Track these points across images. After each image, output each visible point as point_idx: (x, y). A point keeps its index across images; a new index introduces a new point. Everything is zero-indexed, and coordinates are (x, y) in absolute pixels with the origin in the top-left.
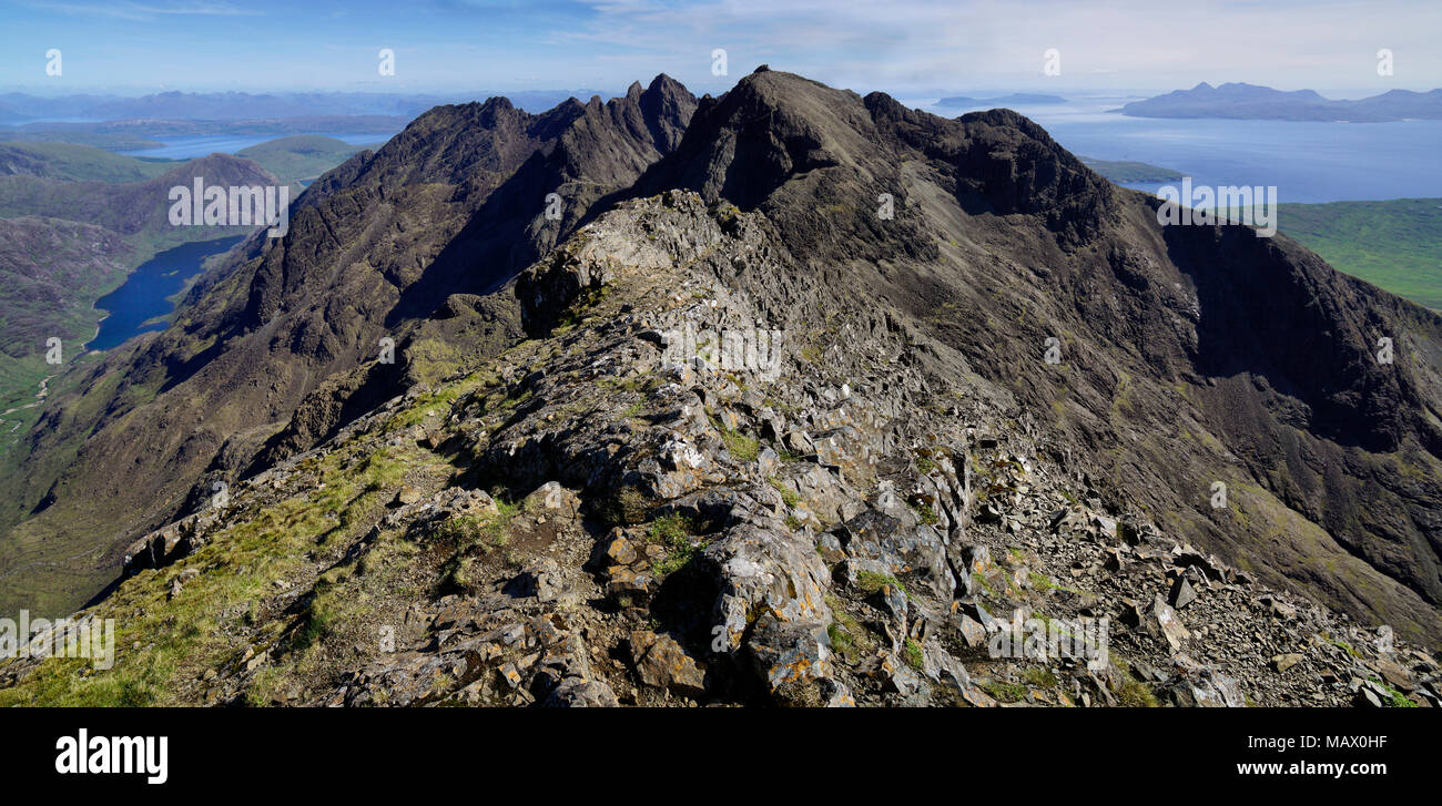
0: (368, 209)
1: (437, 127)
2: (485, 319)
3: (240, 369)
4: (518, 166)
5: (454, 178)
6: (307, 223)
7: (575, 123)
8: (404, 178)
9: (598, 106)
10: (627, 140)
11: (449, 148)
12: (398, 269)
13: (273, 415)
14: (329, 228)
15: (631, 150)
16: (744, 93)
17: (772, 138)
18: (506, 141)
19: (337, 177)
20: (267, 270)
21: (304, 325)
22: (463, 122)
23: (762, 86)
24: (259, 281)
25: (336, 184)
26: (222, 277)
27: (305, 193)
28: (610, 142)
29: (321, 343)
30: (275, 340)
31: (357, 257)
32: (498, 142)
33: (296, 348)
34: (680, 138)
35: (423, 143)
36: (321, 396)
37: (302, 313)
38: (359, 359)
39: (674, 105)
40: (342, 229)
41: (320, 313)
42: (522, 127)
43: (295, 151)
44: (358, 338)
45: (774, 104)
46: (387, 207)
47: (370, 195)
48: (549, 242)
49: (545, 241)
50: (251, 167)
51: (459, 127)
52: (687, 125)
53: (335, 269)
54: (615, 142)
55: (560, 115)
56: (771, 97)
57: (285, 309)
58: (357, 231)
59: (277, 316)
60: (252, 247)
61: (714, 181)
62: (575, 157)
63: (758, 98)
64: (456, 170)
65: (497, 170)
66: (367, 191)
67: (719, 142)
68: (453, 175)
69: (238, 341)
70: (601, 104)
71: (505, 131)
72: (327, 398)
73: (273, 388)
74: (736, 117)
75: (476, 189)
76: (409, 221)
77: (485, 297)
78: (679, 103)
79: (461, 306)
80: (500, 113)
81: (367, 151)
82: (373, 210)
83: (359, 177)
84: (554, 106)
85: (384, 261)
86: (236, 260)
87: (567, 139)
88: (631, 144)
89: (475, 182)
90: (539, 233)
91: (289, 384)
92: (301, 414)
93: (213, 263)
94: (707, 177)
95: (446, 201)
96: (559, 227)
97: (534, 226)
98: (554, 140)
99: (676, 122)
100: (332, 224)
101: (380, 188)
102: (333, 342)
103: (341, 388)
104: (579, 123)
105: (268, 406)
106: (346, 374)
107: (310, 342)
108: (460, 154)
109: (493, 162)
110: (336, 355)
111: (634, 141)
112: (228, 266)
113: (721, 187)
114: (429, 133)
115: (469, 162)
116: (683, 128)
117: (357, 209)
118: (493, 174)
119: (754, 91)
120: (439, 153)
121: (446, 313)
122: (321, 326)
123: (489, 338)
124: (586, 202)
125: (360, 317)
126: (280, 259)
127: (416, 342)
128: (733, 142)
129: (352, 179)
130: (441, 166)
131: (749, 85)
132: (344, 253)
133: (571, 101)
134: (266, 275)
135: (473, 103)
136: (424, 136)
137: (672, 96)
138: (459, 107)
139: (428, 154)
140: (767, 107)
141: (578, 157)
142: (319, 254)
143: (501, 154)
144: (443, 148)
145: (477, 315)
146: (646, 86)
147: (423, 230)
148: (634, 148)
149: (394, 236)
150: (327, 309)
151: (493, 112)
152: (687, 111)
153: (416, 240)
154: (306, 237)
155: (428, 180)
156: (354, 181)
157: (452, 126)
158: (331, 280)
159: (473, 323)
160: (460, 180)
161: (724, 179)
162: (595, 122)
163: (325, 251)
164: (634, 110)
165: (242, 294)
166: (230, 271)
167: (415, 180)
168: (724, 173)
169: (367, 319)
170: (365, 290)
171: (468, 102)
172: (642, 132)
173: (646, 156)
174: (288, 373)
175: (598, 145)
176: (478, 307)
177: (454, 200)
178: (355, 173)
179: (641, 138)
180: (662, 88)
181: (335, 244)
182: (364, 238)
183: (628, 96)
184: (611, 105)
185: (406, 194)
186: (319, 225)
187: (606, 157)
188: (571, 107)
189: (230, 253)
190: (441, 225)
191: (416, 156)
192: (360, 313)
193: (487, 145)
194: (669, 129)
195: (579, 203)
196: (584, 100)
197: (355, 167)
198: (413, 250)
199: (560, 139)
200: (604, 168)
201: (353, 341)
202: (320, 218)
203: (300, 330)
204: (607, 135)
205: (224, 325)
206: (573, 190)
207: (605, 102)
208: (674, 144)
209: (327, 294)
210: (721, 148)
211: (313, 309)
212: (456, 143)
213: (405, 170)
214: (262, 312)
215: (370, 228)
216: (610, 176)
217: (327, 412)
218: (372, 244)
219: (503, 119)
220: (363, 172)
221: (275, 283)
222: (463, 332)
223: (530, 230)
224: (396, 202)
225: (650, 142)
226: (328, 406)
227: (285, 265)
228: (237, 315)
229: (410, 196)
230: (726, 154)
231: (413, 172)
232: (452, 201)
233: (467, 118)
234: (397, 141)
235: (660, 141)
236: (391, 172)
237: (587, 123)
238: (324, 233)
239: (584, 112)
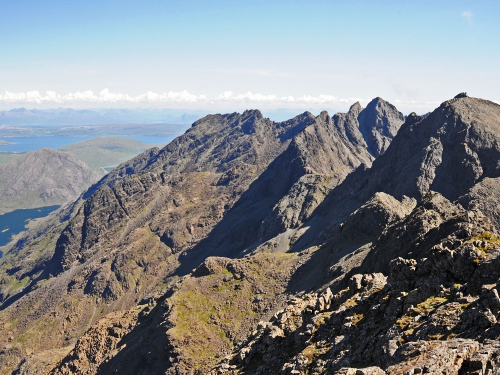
0: (151, 189)
1: (209, 132)
2: (235, 277)
3: (44, 303)
4: (270, 161)
5: (220, 168)
6: (103, 198)
7: (306, 129)
8: (182, 168)
9: (325, 118)
10: (345, 144)
11: (218, 147)
12: (171, 234)
13: (67, 339)
14: (120, 202)
15: (347, 151)
16: (445, 111)
17: (467, 148)
18: (263, 143)
19: (131, 166)
20: (71, 232)
21: (95, 273)
22: (229, 129)
23: (459, 107)
24: (63, 240)
25: (130, 171)
26: (39, 234)
27: (106, 176)
28: (332, 144)
29: (107, 287)
30: (72, 283)
31: (140, 225)
32: (256, 143)
33: (89, 290)
34: (387, 144)
35: (198, 143)
36: (98, 330)
37: (94, 264)
38: (136, 301)
39: (385, 120)
40: (130, 203)
41: (108, 264)
42: (275, 133)
43: (103, 148)
44: (137, 284)
45: (469, 122)
46: (167, 188)
47: (154, 180)
48: (293, 217)
49: (290, 217)
50: (68, 158)
51: (226, 132)
52: (394, 135)
53: (123, 233)
54: (336, 145)
55: (297, 123)
56: (467, 118)
57: (82, 261)
58: (141, 205)
59: (75, 266)
60: (64, 214)
61: (426, 177)
62: (303, 153)
63: (456, 117)
64: (222, 162)
65: (254, 163)
66: (152, 176)
67: (429, 148)
68: (220, 166)
69: (43, 283)
70: (328, 117)
71: (262, 135)
72: (103, 333)
73: (68, 319)
74: (442, 130)
75: (237, 176)
76: (183, 199)
77: (236, 260)
78: (390, 119)
79: (215, 267)
80: (258, 123)
81: (155, 148)
82: (156, 190)
83: (147, 166)
84: (292, 116)
85: (161, 227)
86: (50, 224)
87: (299, 140)
88: (348, 146)
89: (236, 171)
90: (285, 211)
91: (80, 316)
92: (82, 343)
93: (34, 224)
94: (420, 173)
95: (213, 185)
96: (301, 206)
97: (281, 206)
98: (290, 141)
99: (386, 133)
100: (123, 199)
101: (162, 175)
102: (116, 286)
103: (115, 326)
104: (310, 129)
105: (63, 332)
106: (120, 314)
107: (100, 286)
108: (227, 151)
109: (252, 157)
110: (118, 297)
111: (350, 143)
112: (45, 226)
113: (431, 181)
114: (203, 136)
115: (232, 157)
116: (391, 136)
117: (143, 189)
118: (250, 166)
119: (453, 111)
120: (210, 150)
121: (204, 271)
122: (109, 275)
123: (238, 293)
124: (323, 189)
125: (140, 269)
126: (81, 224)
127: (177, 292)
128: (440, 148)
129: (142, 167)
130: (211, 159)
131: (450, 106)
132: (131, 222)
133: (306, 114)
134: (69, 235)
135: (235, 113)
136: (199, 138)
137: (385, 114)
138: (224, 116)
139: (201, 151)
140: (464, 124)
141: (306, 153)
142: (111, 221)
143: (258, 152)
144: (213, 147)
145: (229, 275)
146: (364, 106)
147: (193, 205)
148: (351, 150)
149: (170, 210)
150: (115, 261)
151: (253, 122)
152: (395, 125)
153: (187, 213)
154: (102, 209)
155: (200, 169)
156: (144, 169)
157: (221, 132)
158: (119, 241)
159: (225, 280)
160: (225, 170)
161: (434, 175)
162: (322, 130)
163: (116, 219)
164: (353, 122)
165: (51, 249)
166: (46, 230)
167: (190, 169)
168: (433, 171)
169: (145, 270)
170: (145, 249)
171: (231, 112)
172: (358, 138)
173: (358, 155)
174: (80, 309)
175: (322, 145)
176: (230, 268)
177: (219, 184)
178: (145, 163)
179: (357, 143)
180: (377, 108)
181: (124, 214)
182: (147, 210)
183: (349, 112)
184: (336, 118)
185: (181, 179)
186: (112, 200)
187: (328, 155)
188: (305, 118)
189: (48, 217)
190: (208, 202)
191: (192, 152)
192: (140, 265)
193: (247, 146)
194: (379, 137)
195: (318, 189)
196: (315, 113)
197: (145, 159)
198: (183, 221)
199: (293, 140)
200: (325, 162)
201: (133, 286)
202: (114, 196)
203: (92, 276)
204: (330, 138)
205: (35, 271)
206: (313, 180)
207: (331, 115)
208: (383, 148)
209: (114, 251)
210: (431, 152)
211: (103, 261)
212: (223, 143)
213: (182, 162)
214: (64, 262)
215: (153, 203)
216: (329, 168)
217: (103, 343)
218: (153, 215)
219: (260, 128)
220: (150, 163)
221: (75, 243)
222: (216, 286)
223: (278, 209)
224: (173, 184)
225: (364, 146)
226: (103, 339)
227: (84, 229)
228: (45, 263)
229: (185, 180)
230: (435, 157)
231: (188, 163)
232: (217, 185)
233: (232, 126)
234: (178, 142)
235: (372, 146)
236: (171, 163)
237: (316, 129)
238: (116, 206)
239: (314, 122)
